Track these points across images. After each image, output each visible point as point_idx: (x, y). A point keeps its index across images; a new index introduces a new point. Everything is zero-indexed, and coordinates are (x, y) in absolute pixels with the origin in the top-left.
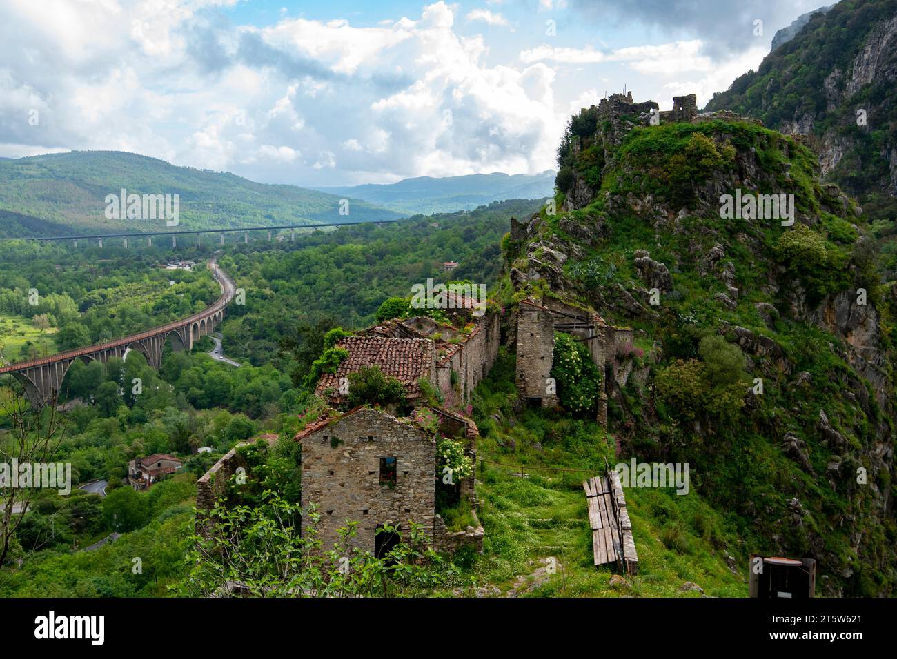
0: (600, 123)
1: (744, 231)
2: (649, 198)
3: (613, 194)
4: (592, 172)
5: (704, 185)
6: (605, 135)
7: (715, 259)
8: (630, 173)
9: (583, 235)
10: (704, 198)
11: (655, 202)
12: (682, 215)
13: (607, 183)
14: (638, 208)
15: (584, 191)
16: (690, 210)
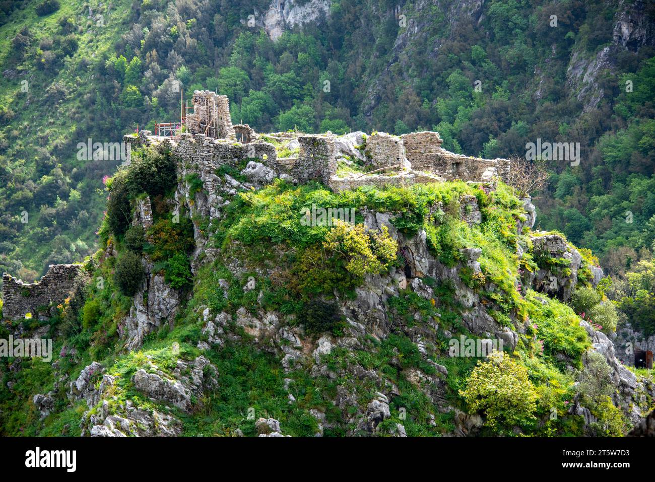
0: (183, 174)
1: (417, 366)
2: (271, 317)
3: (215, 311)
4: (175, 263)
5: (354, 298)
6: (193, 199)
7: (377, 420)
8: (238, 272)
9: (173, 395)
10: (355, 316)
11: (282, 324)
12: (325, 346)
13: (201, 289)
14: (255, 333)
15: (163, 296)
16: (334, 338)
